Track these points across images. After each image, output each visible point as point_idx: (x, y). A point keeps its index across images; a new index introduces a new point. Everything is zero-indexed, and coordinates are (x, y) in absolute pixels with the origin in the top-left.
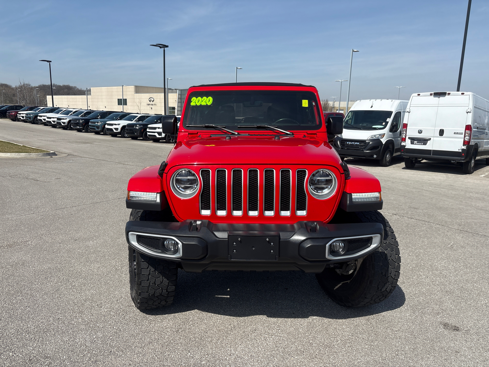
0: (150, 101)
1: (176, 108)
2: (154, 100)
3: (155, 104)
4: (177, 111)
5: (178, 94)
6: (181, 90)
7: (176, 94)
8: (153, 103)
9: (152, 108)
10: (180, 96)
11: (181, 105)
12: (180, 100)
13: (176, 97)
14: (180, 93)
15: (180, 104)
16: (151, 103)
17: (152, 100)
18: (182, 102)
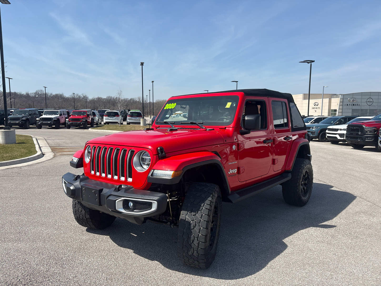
0: (315, 105)
1: (338, 110)
2: (318, 105)
3: (319, 108)
4: (338, 112)
5: (340, 98)
6: (344, 95)
7: (339, 98)
8: (317, 107)
9: (316, 111)
10: (342, 100)
11: (343, 108)
12: (341, 104)
13: (338, 101)
14: (342, 97)
15: (341, 107)
16: (316, 107)
17: (317, 104)
18: (344, 105)
